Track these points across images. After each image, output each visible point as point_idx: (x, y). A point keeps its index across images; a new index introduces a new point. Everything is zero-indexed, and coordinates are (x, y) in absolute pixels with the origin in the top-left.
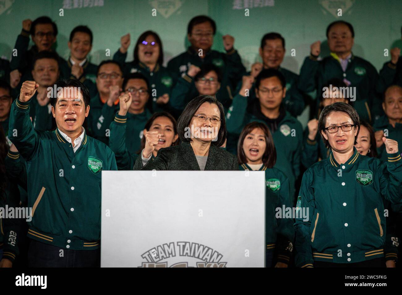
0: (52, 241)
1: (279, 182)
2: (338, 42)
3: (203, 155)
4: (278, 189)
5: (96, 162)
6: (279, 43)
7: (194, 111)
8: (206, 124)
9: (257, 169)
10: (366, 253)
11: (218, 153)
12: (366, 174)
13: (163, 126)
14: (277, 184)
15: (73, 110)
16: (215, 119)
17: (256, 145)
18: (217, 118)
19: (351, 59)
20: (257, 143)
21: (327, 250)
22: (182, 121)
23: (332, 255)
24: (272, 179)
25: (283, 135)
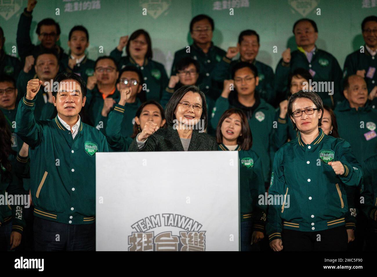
0: (56, 218)
1: (252, 160)
2: (302, 37)
3: (186, 138)
4: (252, 166)
5: (92, 146)
6: (255, 38)
7: (179, 99)
8: (189, 110)
9: (233, 150)
10: (328, 223)
11: (200, 136)
12: (329, 154)
13: (151, 112)
14: (251, 162)
15: (73, 99)
16: (197, 106)
17: (232, 128)
18: (199, 106)
19: (315, 51)
20: (233, 127)
21: (294, 220)
22: (169, 107)
23: (298, 225)
24: (246, 158)
25: (258, 121)
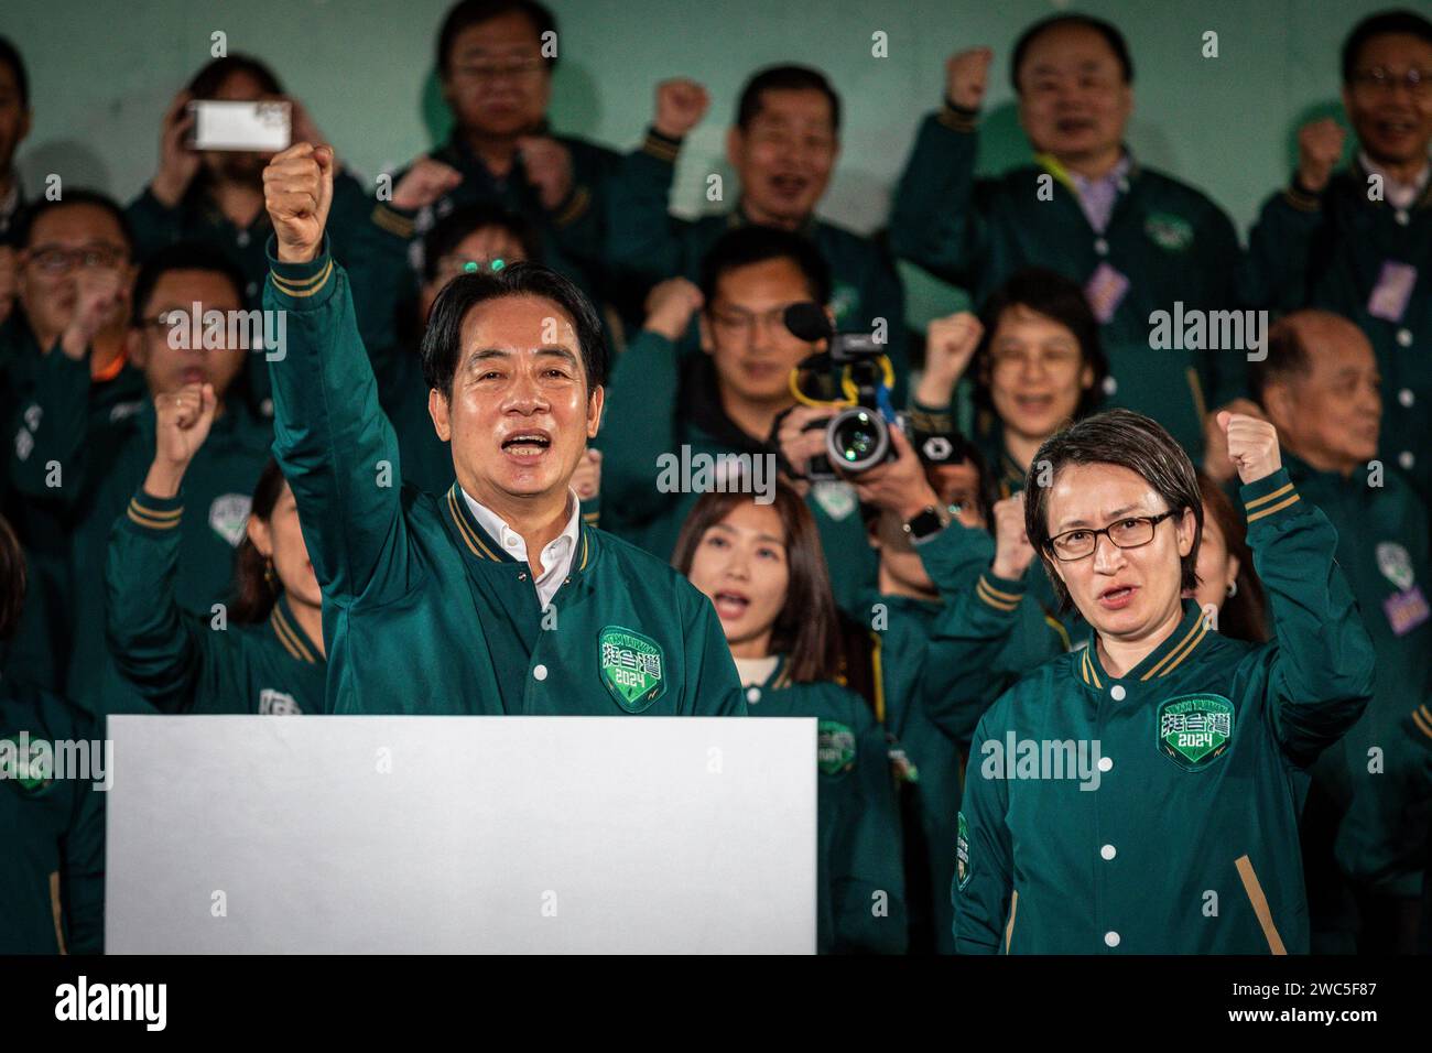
1: (848, 735)
2: (1062, 106)
5: (635, 653)
12: (1204, 714)
14: (842, 747)
15: (540, 394)
17: (742, 578)
19: (1129, 177)
20: (747, 570)
